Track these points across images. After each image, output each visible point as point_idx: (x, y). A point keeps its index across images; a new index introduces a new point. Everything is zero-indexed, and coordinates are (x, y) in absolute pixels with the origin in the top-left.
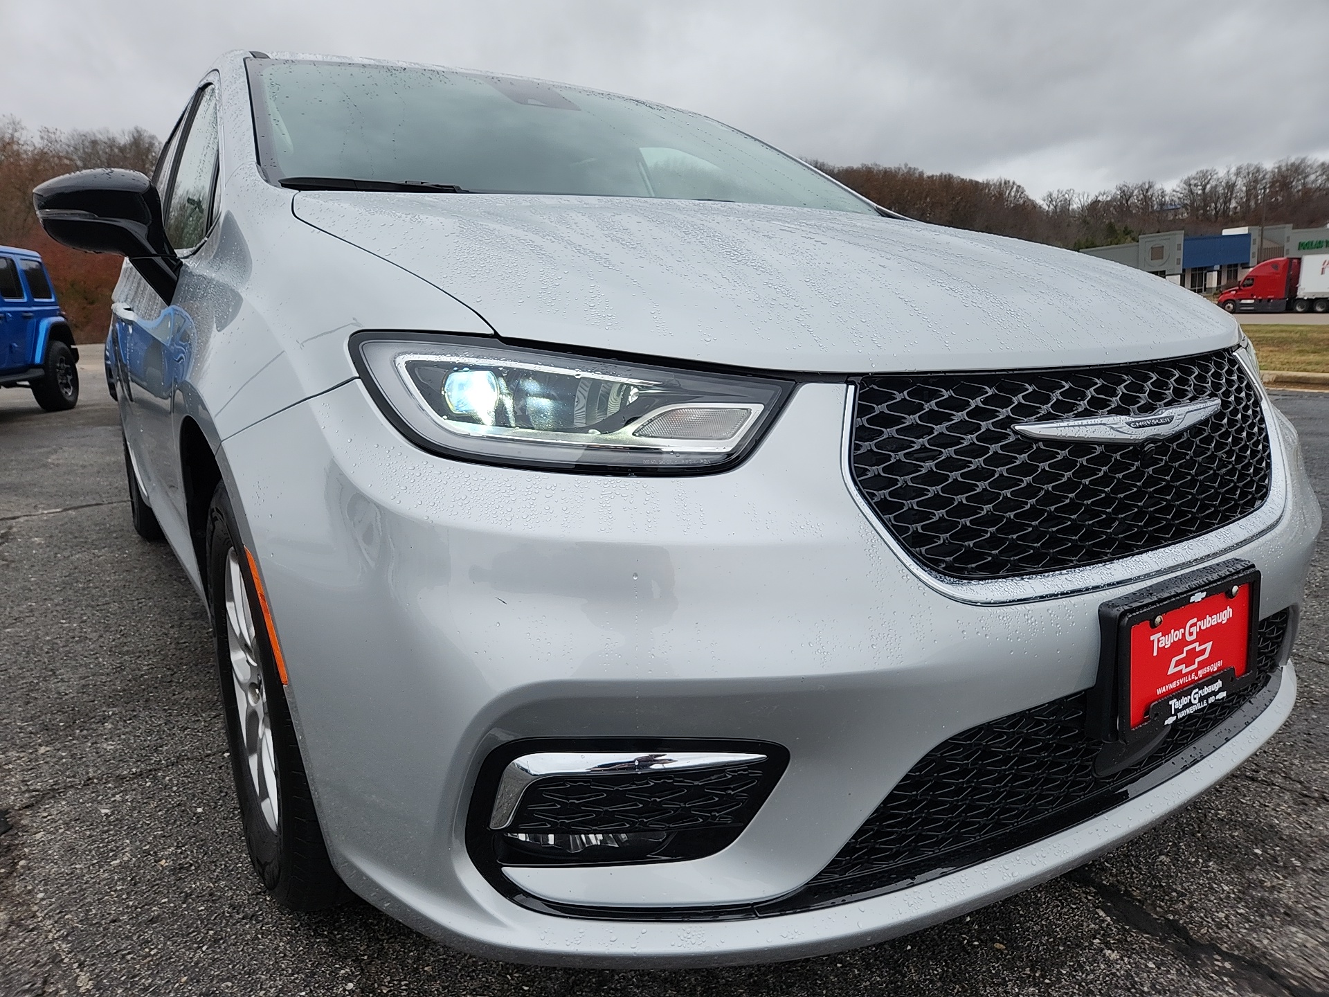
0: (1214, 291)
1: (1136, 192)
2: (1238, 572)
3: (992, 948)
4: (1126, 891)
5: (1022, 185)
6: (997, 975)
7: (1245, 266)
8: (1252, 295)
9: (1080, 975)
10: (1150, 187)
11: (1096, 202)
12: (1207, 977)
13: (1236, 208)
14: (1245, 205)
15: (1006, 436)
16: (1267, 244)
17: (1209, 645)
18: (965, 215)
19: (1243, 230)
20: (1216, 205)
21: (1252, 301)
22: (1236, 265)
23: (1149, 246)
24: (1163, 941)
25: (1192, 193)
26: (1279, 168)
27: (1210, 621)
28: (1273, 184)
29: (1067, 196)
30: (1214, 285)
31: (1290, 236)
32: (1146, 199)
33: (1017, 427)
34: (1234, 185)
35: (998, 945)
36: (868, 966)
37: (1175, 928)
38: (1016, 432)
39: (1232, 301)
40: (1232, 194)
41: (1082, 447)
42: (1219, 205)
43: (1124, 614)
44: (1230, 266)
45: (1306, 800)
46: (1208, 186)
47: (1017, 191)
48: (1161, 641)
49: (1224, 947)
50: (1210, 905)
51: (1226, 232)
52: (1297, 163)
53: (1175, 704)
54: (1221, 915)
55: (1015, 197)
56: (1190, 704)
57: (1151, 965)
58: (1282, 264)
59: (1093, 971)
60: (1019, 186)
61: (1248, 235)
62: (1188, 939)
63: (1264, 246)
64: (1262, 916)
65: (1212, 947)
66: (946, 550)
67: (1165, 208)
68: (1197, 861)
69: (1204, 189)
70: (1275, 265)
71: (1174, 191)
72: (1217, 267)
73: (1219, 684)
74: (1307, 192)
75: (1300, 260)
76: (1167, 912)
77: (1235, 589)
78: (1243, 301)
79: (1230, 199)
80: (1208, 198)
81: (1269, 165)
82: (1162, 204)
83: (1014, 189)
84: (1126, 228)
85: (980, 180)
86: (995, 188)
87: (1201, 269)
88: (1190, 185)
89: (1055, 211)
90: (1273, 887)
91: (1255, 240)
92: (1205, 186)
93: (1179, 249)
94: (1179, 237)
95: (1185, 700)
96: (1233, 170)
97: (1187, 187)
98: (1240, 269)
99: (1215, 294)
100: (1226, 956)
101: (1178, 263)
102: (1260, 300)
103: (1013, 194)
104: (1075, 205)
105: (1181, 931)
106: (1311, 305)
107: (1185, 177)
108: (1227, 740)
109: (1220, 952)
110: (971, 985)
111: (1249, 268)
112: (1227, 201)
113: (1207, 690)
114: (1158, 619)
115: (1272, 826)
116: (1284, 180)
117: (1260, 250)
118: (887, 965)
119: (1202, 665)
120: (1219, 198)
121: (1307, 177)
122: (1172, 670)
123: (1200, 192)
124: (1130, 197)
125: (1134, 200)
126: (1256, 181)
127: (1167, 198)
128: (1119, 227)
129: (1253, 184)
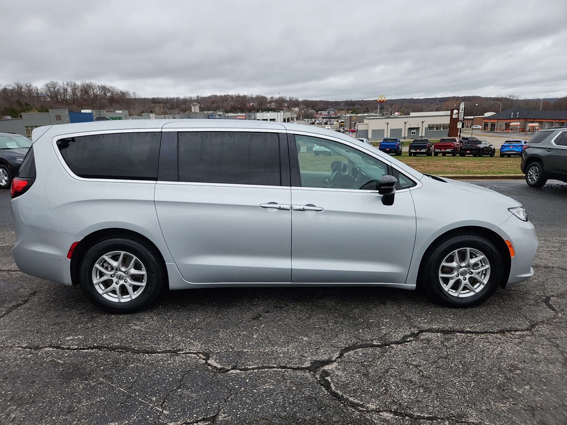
1: (24, 87)
10: (30, 85)
19: (88, 111)
23: (54, 114)
25: (50, 90)
26: (83, 85)
28: (82, 91)
31: (106, 114)
32: (30, 91)
34: (67, 89)
40: (66, 93)
46: (56, 88)
51: (83, 111)
52: (89, 84)
61: (92, 113)
67: (39, 95)
71: (42, 88)
74: (95, 95)
80: (57, 93)
81: (79, 83)
84: (26, 103)
93: (68, 117)
94: (66, 111)
96: (65, 83)
97: (47, 88)
112: (65, 96)
116: (86, 89)
120: (61, 94)
121: (94, 90)
123: (53, 90)
125: (24, 90)
127: (39, 91)
128: (22, 102)
129: (74, 89)
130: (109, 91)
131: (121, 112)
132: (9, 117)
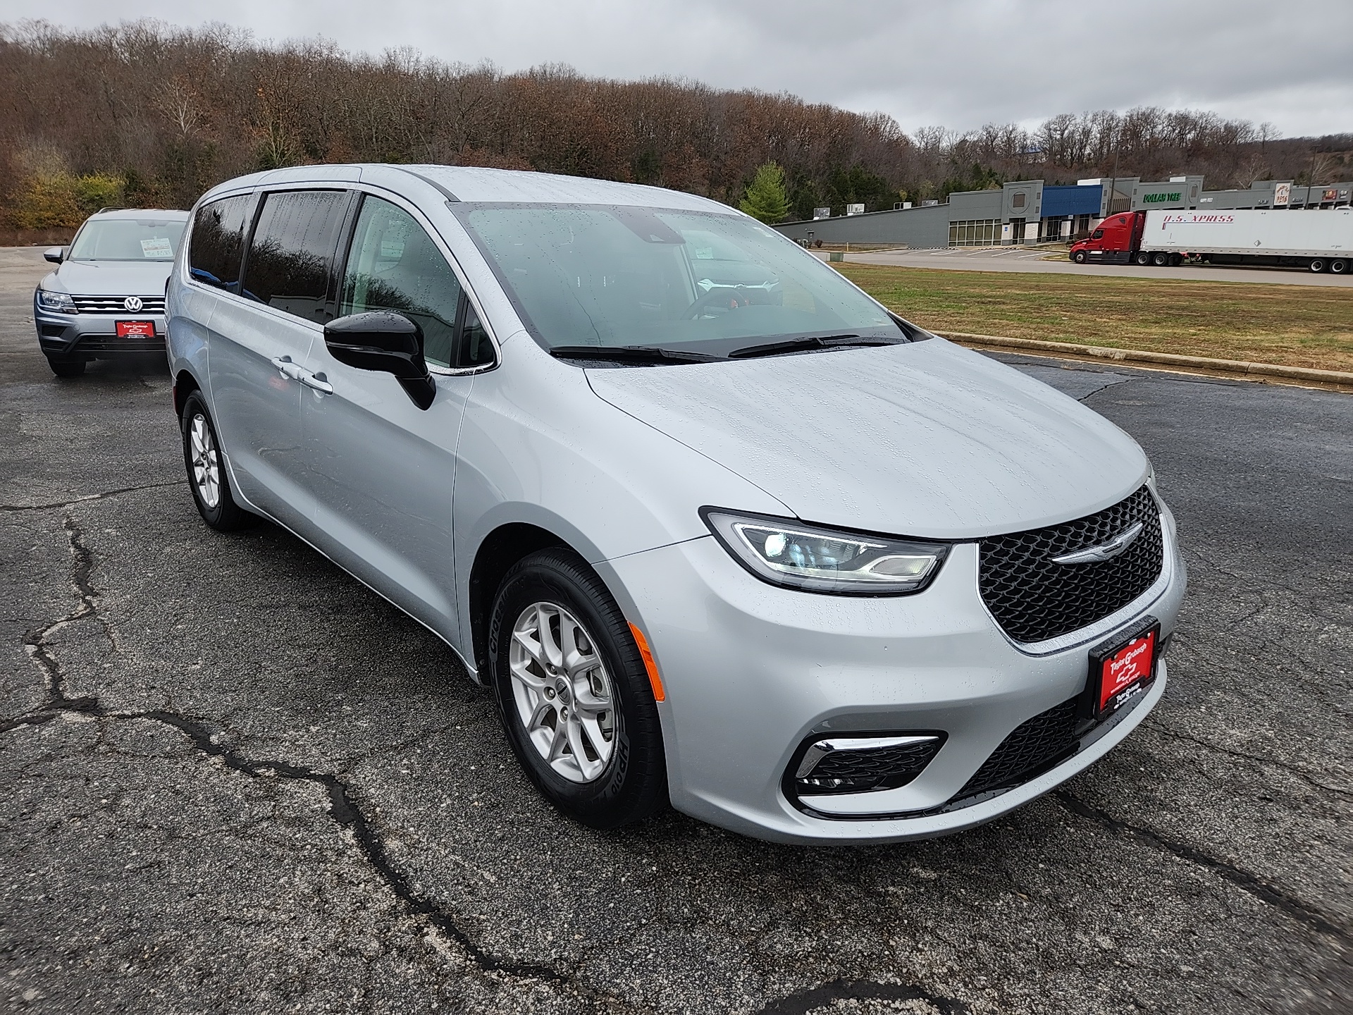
0: (1067, 240)
1: (1000, 135)
2: (1151, 625)
3: (1007, 829)
4: (1073, 794)
5: (897, 121)
6: (1013, 843)
7: (1096, 216)
8: (1101, 247)
9: (1056, 841)
10: (1014, 130)
11: (964, 141)
12: (1122, 839)
13: (1089, 154)
14: (1098, 152)
15: (1048, 564)
16: (1117, 196)
17: (1135, 665)
18: (842, 148)
19: (1096, 182)
20: (1072, 151)
21: (1101, 252)
22: (1088, 216)
23: (1012, 193)
24: (1097, 821)
25: (1051, 137)
26: (1131, 117)
27: (1137, 652)
28: (1124, 133)
29: (937, 133)
30: (1068, 234)
31: (1137, 189)
32: (1010, 142)
33: (1054, 560)
34: (1089, 131)
35: (1009, 828)
36: (943, 843)
37: (1102, 814)
38: (1053, 562)
39: (1084, 252)
40: (1087, 141)
41: (1081, 566)
42: (1074, 150)
43: (1101, 656)
44: (1082, 216)
45: (1167, 736)
46: (1066, 132)
47: (892, 126)
48: (1115, 666)
49: (1129, 823)
50: (1119, 800)
51: (1081, 183)
52: (1147, 112)
53: (1119, 698)
54: (1126, 806)
55: (890, 132)
56: (1125, 697)
57: (1092, 834)
58: (1128, 218)
59: (1062, 839)
60: (894, 122)
61: (1101, 186)
62: (1110, 820)
63: (1114, 198)
64: (1148, 806)
65: (1123, 824)
66: (1022, 628)
67: (1026, 151)
68: (1109, 776)
69: (1062, 135)
70: (1123, 219)
71: (1035, 134)
72: (1071, 217)
73: (1138, 684)
74: (1154, 142)
75: (1144, 213)
76: (1096, 806)
77: (1149, 634)
78: (1092, 252)
79: (1085, 146)
80: (1065, 143)
81: (1122, 114)
82: (1024, 147)
83: (889, 124)
84: (990, 170)
85: (858, 113)
86: (871, 122)
87: (1057, 218)
88: (1050, 129)
89: (926, 149)
90: (1152, 789)
91: (1106, 191)
92: (1064, 131)
93: (1038, 198)
94: (1039, 186)
95: (1123, 695)
96: (1090, 116)
97: (1046, 131)
98: (1091, 219)
99: (1068, 243)
100: (1131, 828)
101: (1037, 212)
102: (1108, 252)
103: (888, 129)
104: (944, 144)
105: (1106, 816)
106: (1152, 258)
107: (1046, 122)
108: (1133, 708)
109: (1127, 826)
110: (1000, 849)
111: (1099, 218)
112: (1082, 147)
113: (1133, 689)
114: (1115, 657)
115: (1149, 754)
116: (1136, 127)
117: (1110, 201)
118: (953, 841)
119: (1131, 675)
120: (1075, 143)
121: (1155, 127)
122: (1118, 681)
123: (1058, 137)
124: (995, 139)
125: (998, 141)
126: (1110, 129)
127: (1028, 142)
128: (985, 169)
129: (1107, 131)
130: (1195, 125)
131: (1182, 179)
132: (934, 203)
